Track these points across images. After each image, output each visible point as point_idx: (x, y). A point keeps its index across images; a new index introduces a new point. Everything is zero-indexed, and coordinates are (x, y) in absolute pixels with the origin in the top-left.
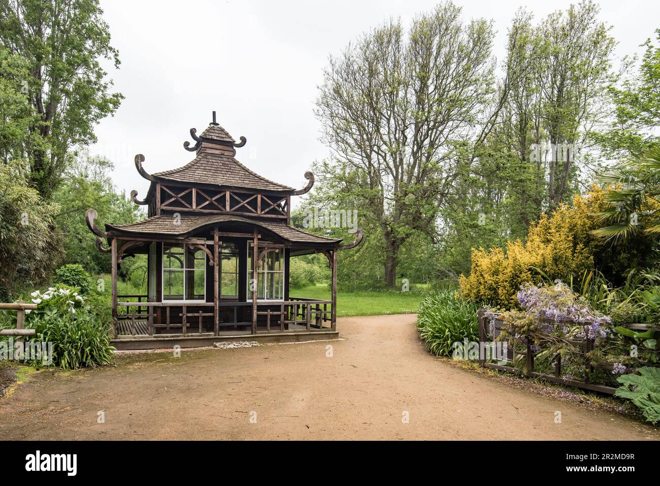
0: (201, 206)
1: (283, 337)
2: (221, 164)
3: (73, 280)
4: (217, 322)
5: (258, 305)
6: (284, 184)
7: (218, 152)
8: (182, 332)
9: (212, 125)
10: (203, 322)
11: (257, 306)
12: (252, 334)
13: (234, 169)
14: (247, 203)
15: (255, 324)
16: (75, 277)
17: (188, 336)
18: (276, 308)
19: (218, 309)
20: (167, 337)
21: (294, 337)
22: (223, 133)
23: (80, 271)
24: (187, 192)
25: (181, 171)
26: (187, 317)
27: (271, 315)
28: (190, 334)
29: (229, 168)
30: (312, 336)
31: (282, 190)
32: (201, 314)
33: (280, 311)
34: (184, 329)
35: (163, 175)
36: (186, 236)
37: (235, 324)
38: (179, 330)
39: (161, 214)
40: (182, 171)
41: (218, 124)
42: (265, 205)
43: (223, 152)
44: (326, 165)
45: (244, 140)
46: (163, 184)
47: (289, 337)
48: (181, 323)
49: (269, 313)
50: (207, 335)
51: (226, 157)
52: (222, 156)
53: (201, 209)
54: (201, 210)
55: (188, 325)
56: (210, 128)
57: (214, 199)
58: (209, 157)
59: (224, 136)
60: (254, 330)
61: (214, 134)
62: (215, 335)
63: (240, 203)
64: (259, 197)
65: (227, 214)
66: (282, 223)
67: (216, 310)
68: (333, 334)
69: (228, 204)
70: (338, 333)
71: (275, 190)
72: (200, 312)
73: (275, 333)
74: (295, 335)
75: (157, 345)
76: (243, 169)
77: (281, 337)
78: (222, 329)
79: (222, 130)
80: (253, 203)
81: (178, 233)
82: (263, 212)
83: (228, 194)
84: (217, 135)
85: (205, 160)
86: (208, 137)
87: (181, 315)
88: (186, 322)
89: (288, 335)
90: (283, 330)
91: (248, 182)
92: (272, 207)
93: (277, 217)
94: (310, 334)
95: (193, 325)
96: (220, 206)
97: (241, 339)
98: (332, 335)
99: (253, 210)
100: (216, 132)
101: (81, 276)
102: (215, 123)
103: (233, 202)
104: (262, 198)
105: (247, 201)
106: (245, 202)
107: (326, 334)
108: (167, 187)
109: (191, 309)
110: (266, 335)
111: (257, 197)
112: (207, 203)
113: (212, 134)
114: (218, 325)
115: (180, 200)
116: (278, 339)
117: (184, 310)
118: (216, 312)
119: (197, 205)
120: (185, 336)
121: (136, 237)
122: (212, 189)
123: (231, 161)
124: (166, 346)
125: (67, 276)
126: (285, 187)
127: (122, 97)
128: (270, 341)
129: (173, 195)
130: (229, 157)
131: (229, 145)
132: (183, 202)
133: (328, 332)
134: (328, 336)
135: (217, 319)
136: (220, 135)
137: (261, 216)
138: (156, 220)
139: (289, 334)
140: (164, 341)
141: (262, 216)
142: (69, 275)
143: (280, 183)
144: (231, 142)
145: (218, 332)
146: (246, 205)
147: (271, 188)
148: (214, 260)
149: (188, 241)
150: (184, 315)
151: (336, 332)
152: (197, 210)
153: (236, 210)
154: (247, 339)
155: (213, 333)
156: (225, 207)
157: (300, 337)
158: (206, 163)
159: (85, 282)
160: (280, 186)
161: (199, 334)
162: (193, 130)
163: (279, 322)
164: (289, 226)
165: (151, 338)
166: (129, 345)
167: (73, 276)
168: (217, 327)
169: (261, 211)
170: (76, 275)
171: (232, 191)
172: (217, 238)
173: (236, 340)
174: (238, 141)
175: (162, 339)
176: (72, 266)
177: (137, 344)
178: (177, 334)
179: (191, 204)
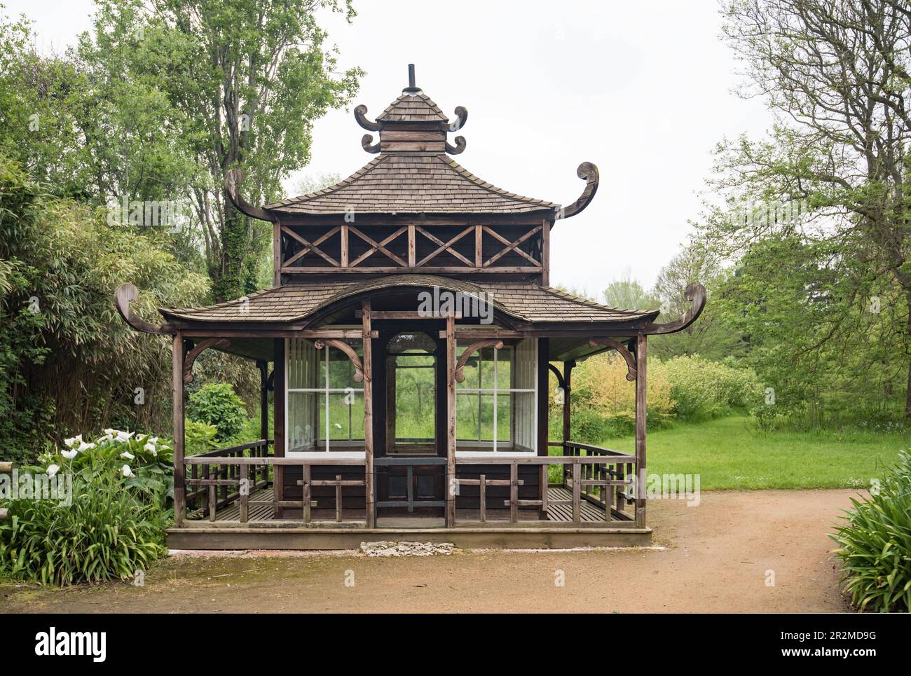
0: (358, 261)
1: (515, 537)
2: (415, 171)
3: (214, 413)
4: (372, 500)
5: (458, 463)
6: (537, 198)
7: (412, 147)
8: (301, 517)
9: (406, 94)
10: (344, 498)
11: (457, 466)
12: (446, 527)
13: (439, 177)
14: (452, 246)
15: (451, 505)
16: (216, 406)
17: (314, 526)
18: (501, 470)
19: (372, 471)
20: (274, 527)
21: (541, 537)
22: (426, 106)
23: (227, 396)
24: (330, 234)
25: (327, 194)
26: (312, 487)
27: (488, 487)
28: (317, 522)
29: (428, 176)
30: (582, 538)
31: (529, 210)
32: (339, 482)
33: (508, 477)
34: (306, 511)
35: (285, 206)
36: (307, 323)
37: (411, 504)
38: (296, 512)
39: (282, 284)
40: (330, 193)
41: (418, 90)
42: (491, 246)
43: (423, 145)
44: (745, 146)
45: (462, 114)
46: (284, 223)
47: (528, 537)
48: (301, 498)
49: (483, 481)
50: (351, 526)
51: (430, 154)
52: (422, 154)
53: (358, 265)
54: (359, 269)
55: (314, 503)
56: (400, 100)
57: (384, 243)
58: (394, 159)
59: (427, 112)
60: (450, 517)
61: (407, 111)
62: (368, 526)
63: (438, 247)
64: (479, 231)
65: (411, 272)
66: (530, 284)
67: (369, 473)
68: (637, 534)
69: (412, 251)
70: (650, 533)
71: (514, 211)
72: (338, 477)
73: (497, 525)
74: (542, 533)
75: (254, 542)
76: (460, 175)
77: (509, 537)
78: (381, 512)
79: (425, 100)
80: (466, 246)
81: (289, 318)
82: (488, 263)
83: (412, 231)
84: (412, 112)
85: (385, 166)
86: (392, 118)
87: (299, 482)
88: (309, 497)
89: (524, 533)
90: (515, 522)
91: (461, 201)
92: (508, 250)
93: (518, 271)
94: (578, 533)
95: (324, 502)
96: (396, 258)
97: (420, 537)
98: (633, 538)
99: (467, 261)
100: (412, 105)
101: (227, 405)
102: (412, 89)
103: (424, 246)
104: (484, 233)
105: (452, 241)
106: (448, 244)
107: (619, 533)
108: (293, 229)
109: (320, 470)
110: (475, 530)
111: (474, 230)
112: (370, 252)
113: (402, 112)
114: (372, 505)
115: (318, 251)
116: (503, 540)
117: (306, 473)
118: (369, 478)
119: (351, 259)
120: (307, 526)
121: (215, 331)
122: (380, 223)
123: (438, 161)
124: (269, 544)
125: (204, 406)
126: (539, 204)
127: (362, 73)
128: (478, 545)
129: (305, 242)
130: (435, 154)
131: (437, 128)
132: (324, 255)
133: (622, 530)
134: (623, 537)
135: (372, 492)
136: (419, 112)
137: (483, 270)
138: (269, 295)
139: (527, 530)
140: (265, 534)
141: (486, 270)
142: (206, 403)
143: (528, 196)
144: (439, 122)
145: (373, 520)
146: (450, 250)
147: (507, 209)
148: (362, 370)
149: (311, 334)
150: (305, 483)
151: (648, 529)
152: (350, 270)
153: (430, 263)
154: (431, 538)
155: (363, 522)
156: (406, 259)
157: (553, 537)
158: (385, 171)
159: (233, 414)
160: (527, 202)
161: (334, 522)
162: (361, 109)
163: (506, 502)
164: (545, 288)
165: (243, 527)
166: (201, 539)
167: (214, 404)
168: (372, 510)
169: (484, 261)
170: (219, 403)
171: (419, 223)
172: (367, 324)
173: (408, 538)
174: (453, 119)
175: (262, 530)
176: (214, 386)
177: (216, 539)
178: (293, 522)
179: (339, 259)
